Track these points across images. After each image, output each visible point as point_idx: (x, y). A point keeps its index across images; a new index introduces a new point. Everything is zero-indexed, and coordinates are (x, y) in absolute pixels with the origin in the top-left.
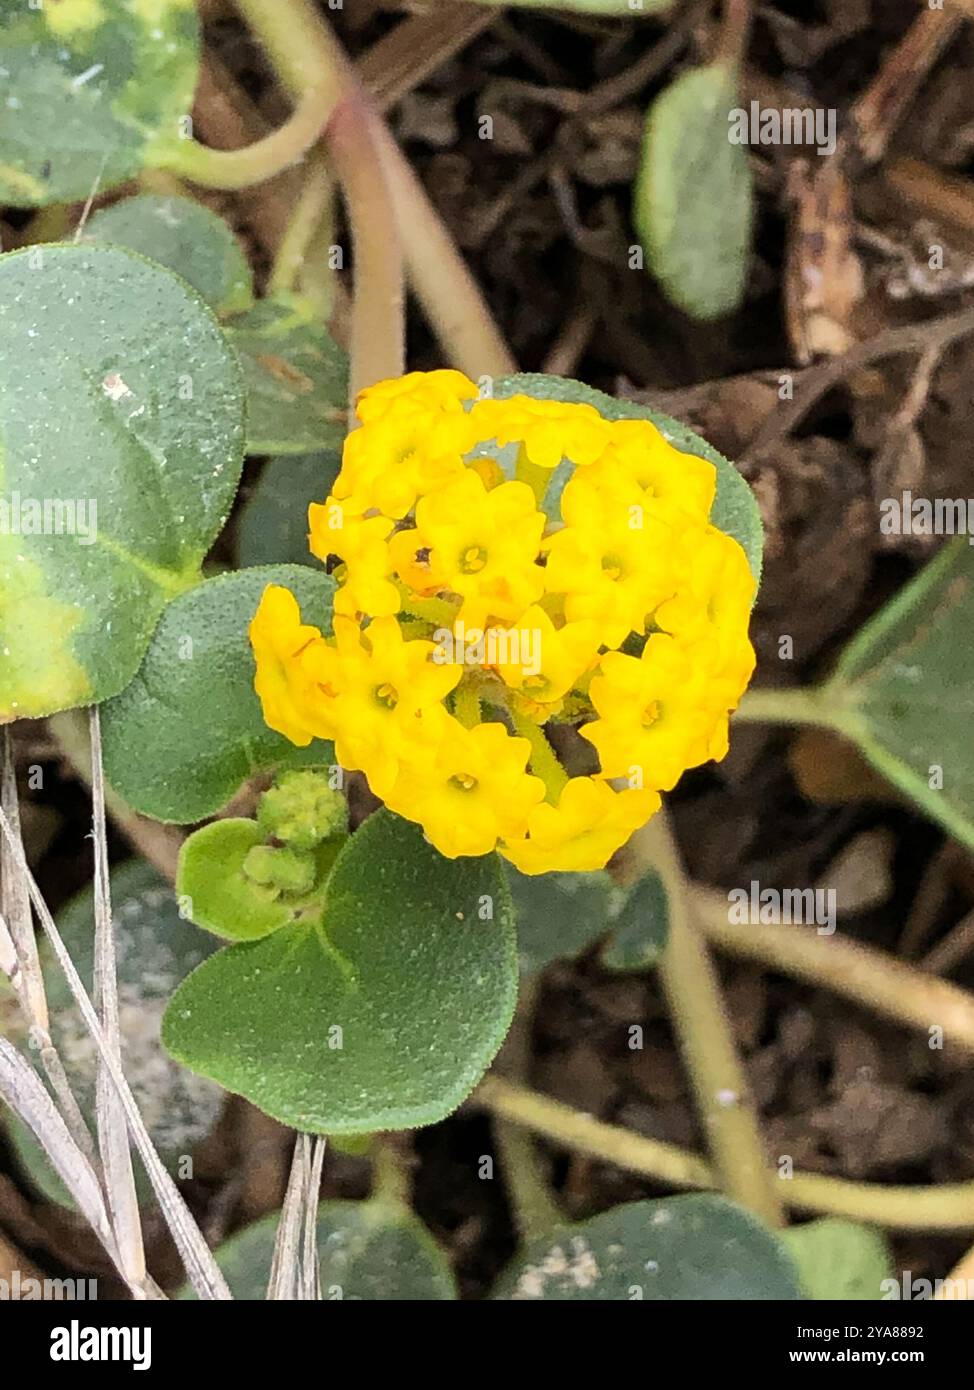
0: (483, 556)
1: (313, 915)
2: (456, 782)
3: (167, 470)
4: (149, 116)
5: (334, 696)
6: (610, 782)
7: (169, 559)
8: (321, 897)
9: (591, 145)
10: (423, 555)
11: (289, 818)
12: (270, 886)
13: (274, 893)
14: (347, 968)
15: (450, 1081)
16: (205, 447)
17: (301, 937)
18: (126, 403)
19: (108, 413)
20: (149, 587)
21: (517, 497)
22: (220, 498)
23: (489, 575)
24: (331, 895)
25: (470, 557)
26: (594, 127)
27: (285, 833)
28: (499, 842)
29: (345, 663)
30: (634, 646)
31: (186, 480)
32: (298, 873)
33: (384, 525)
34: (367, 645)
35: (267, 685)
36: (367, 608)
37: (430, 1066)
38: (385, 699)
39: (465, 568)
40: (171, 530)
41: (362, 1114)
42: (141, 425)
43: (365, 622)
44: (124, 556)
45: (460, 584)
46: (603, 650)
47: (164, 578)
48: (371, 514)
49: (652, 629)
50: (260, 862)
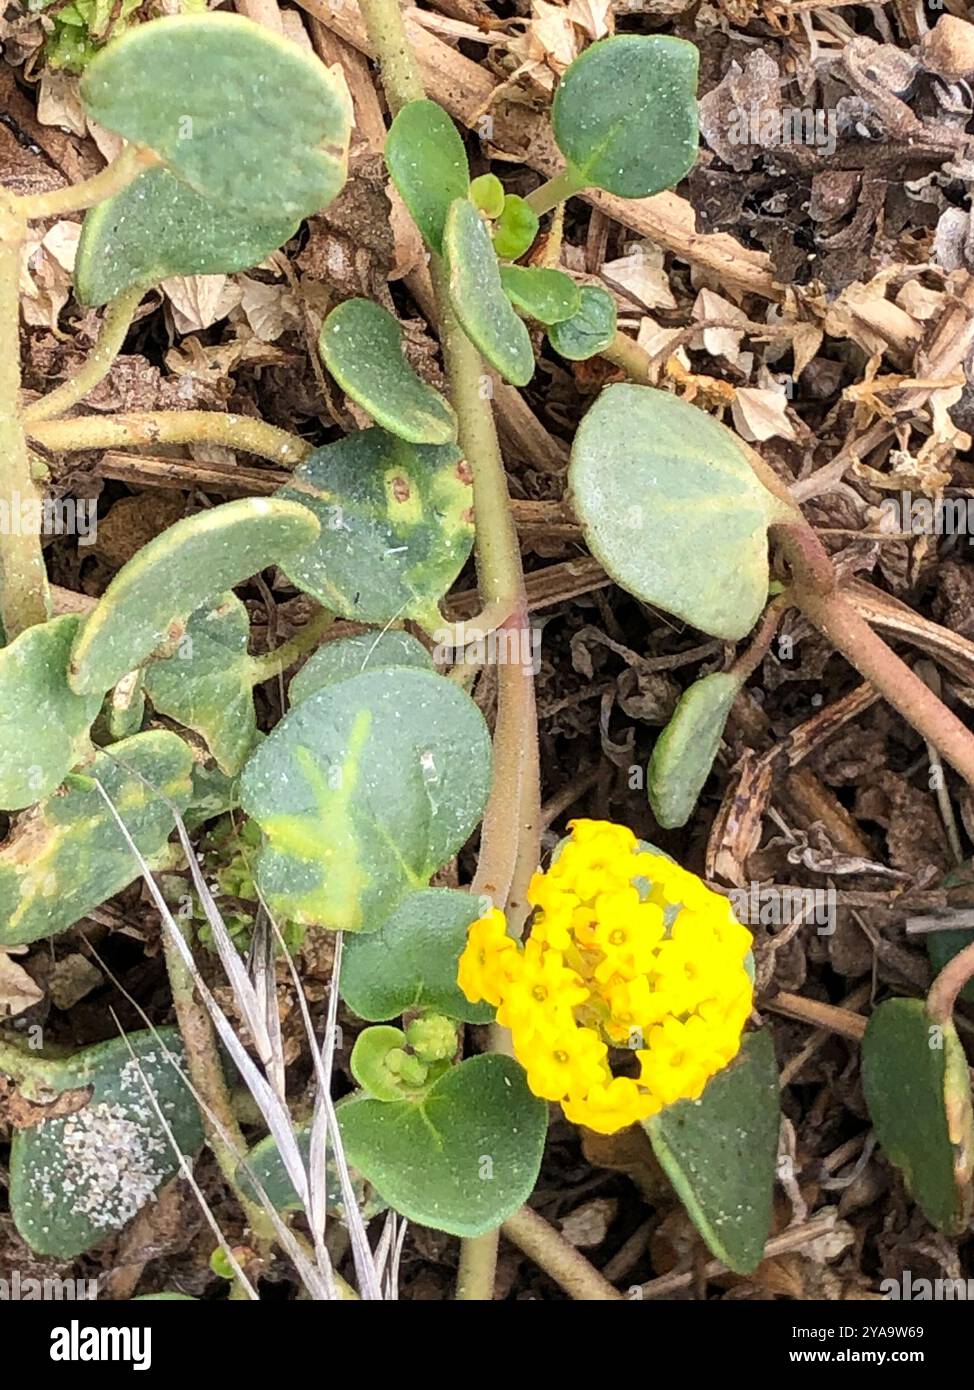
0: (624, 938)
1: (417, 1099)
2: (557, 1056)
3: (436, 817)
4: (421, 587)
5: (511, 981)
6: (640, 1088)
7: (418, 868)
8: (425, 1092)
9: (636, 691)
10: (593, 925)
11: (427, 1040)
12: (395, 1074)
13: (397, 1080)
14: (437, 1136)
15: (485, 1218)
16: (459, 813)
17: (410, 1109)
18: (430, 773)
19: (419, 774)
20: (405, 877)
21: (654, 914)
22: (456, 844)
23: (625, 949)
24: (433, 1093)
25: (618, 935)
26: (643, 681)
27: (420, 1048)
28: (567, 1099)
29: (527, 967)
30: (684, 1018)
31: (443, 826)
32: (418, 1073)
33: (573, 900)
34: (542, 961)
35: (468, 962)
36: (552, 942)
37: (475, 1204)
38: (539, 994)
39: (612, 940)
40: (426, 851)
41: (433, 1216)
42: (432, 787)
43: (546, 947)
44: (398, 856)
45: (607, 948)
46: (670, 1013)
47: (412, 876)
48: (571, 891)
49: (697, 1013)
50: (397, 1058)
